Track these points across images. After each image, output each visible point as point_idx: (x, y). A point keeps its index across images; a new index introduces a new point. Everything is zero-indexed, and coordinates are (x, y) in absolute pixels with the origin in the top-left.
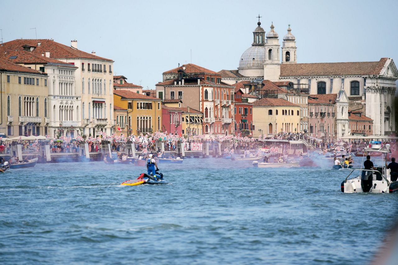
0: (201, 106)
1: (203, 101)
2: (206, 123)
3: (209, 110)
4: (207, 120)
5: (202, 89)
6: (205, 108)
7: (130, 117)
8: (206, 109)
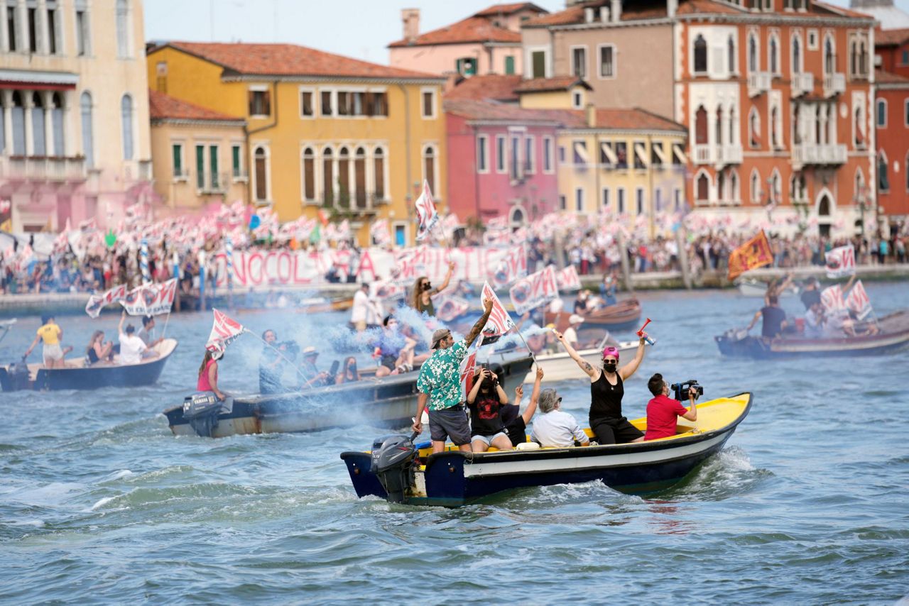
0: (679, 102)
1: (687, 79)
2: (700, 166)
3: (712, 118)
4: (703, 154)
5: (685, 35)
6: (694, 107)
7: (260, 151)
8: (702, 112)
